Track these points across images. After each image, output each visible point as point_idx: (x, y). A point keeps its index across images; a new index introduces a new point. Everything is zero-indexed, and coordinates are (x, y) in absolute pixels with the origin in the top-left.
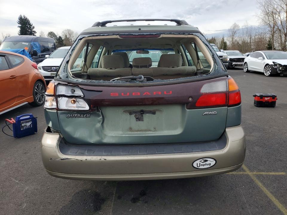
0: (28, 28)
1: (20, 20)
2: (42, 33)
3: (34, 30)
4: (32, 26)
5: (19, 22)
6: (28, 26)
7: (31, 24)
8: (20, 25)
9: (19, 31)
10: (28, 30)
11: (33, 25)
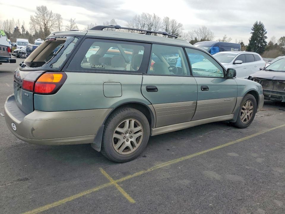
0: (260, 34)
1: (255, 27)
2: (273, 38)
3: (266, 35)
4: (264, 31)
5: (253, 28)
6: (261, 32)
7: (265, 30)
8: (253, 31)
9: (251, 37)
10: (260, 35)
11: (266, 31)
